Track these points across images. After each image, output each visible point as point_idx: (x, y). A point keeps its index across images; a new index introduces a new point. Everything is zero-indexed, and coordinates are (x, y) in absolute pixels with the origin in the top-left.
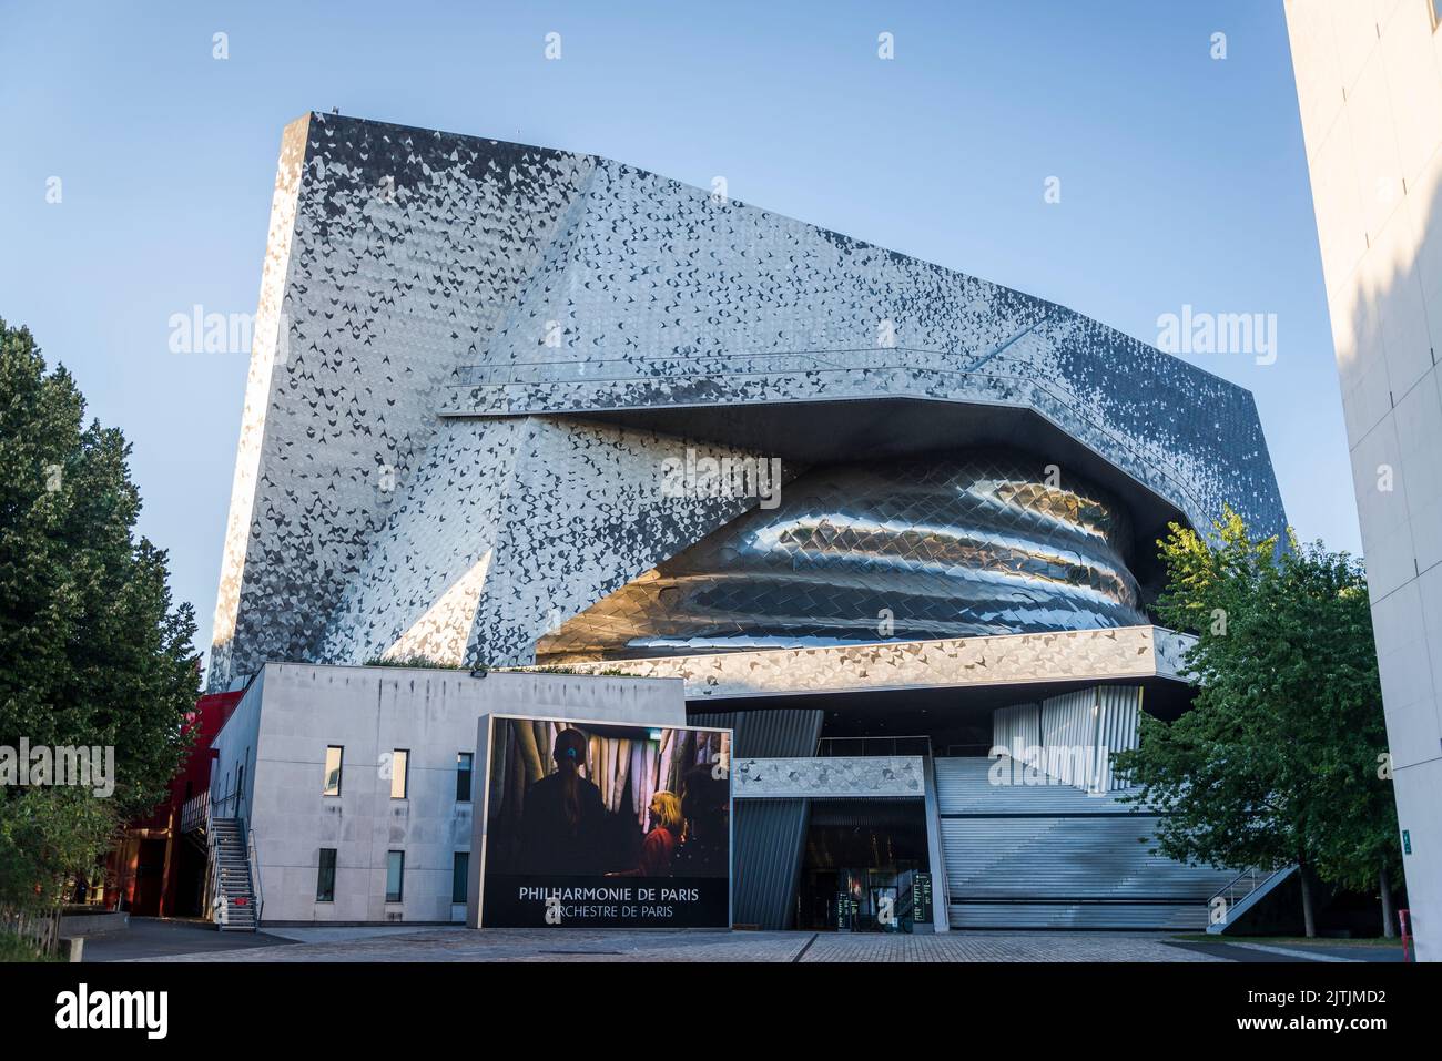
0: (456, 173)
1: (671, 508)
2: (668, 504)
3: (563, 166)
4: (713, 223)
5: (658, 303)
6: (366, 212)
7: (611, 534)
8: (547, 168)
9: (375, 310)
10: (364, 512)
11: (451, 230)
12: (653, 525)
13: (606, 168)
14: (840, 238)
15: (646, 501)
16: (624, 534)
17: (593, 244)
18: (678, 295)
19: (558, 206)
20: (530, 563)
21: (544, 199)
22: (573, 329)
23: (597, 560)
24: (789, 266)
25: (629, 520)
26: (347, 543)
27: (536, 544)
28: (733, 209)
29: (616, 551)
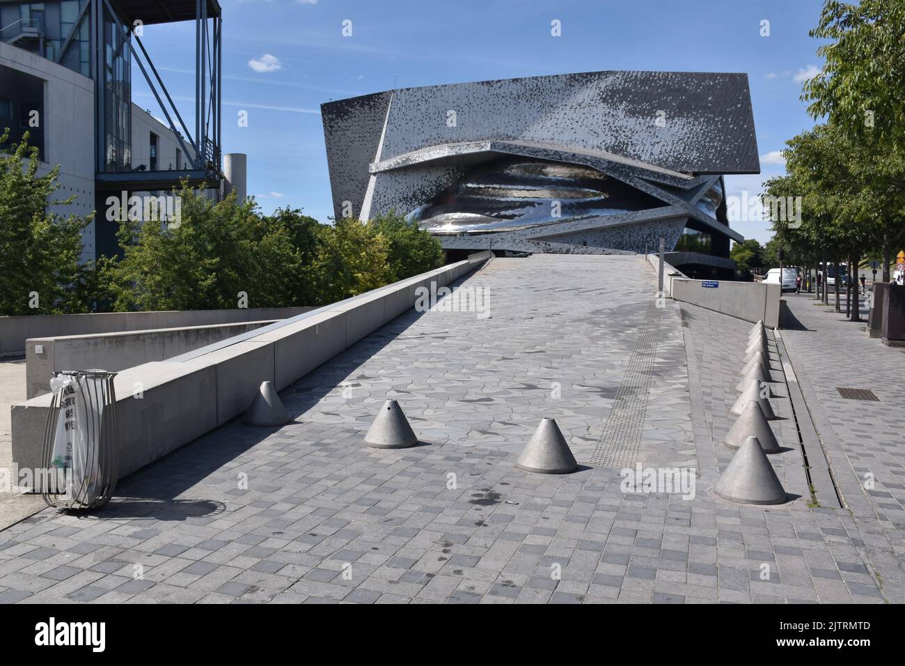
0: (357, 108)
1: (424, 189)
3: (384, 96)
4: (435, 96)
5: (416, 128)
6: (339, 125)
7: (404, 200)
8: (380, 98)
9: (347, 149)
11: (360, 123)
12: (418, 195)
13: (396, 92)
14: (488, 83)
15: (415, 188)
16: (408, 199)
18: (423, 123)
20: (381, 212)
24: (466, 99)
25: (410, 195)
28: (443, 88)
29: (406, 204)
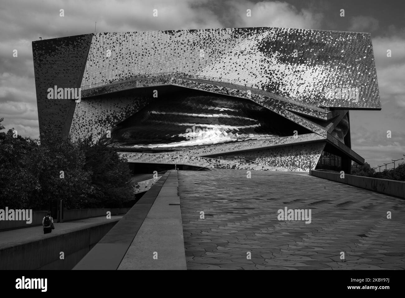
0: (63, 46)
1: (116, 114)
2: (115, 113)
3: (86, 38)
4: (127, 40)
5: (111, 65)
6: (47, 59)
7: (99, 122)
8: (82, 39)
9: (53, 79)
10: (60, 121)
11: (64, 59)
12: (111, 119)
13: (95, 36)
14: (170, 32)
15: (109, 113)
16: (103, 122)
17: (92, 55)
18: (117, 62)
19: (86, 47)
20: (79, 131)
21: (83, 46)
22: (88, 77)
23: (96, 128)
24: (153, 44)
25: (104, 118)
26: (58, 128)
27: (80, 127)
28: (134, 34)
29: (101, 126)
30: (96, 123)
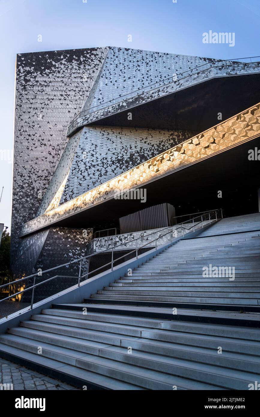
0: (63, 62)
1: (144, 152)
2: (142, 151)
3: (98, 52)
4: (156, 61)
5: (135, 87)
6: (37, 79)
7: (119, 162)
8: (93, 54)
9: (43, 108)
10: (47, 170)
11: (64, 80)
12: (136, 158)
13: (113, 50)
14: (210, 60)
15: (133, 151)
16: (124, 162)
17: (108, 72)
18: (143, 84)
19: (98, 65)
20: (86, 174)
21: (93, 64)
22: (101, 98)
23: (113, 171)
25: (126, 158)
26: (43, 180)
28: (164, 56)
29: (121, 168)
30: (113, 163)
